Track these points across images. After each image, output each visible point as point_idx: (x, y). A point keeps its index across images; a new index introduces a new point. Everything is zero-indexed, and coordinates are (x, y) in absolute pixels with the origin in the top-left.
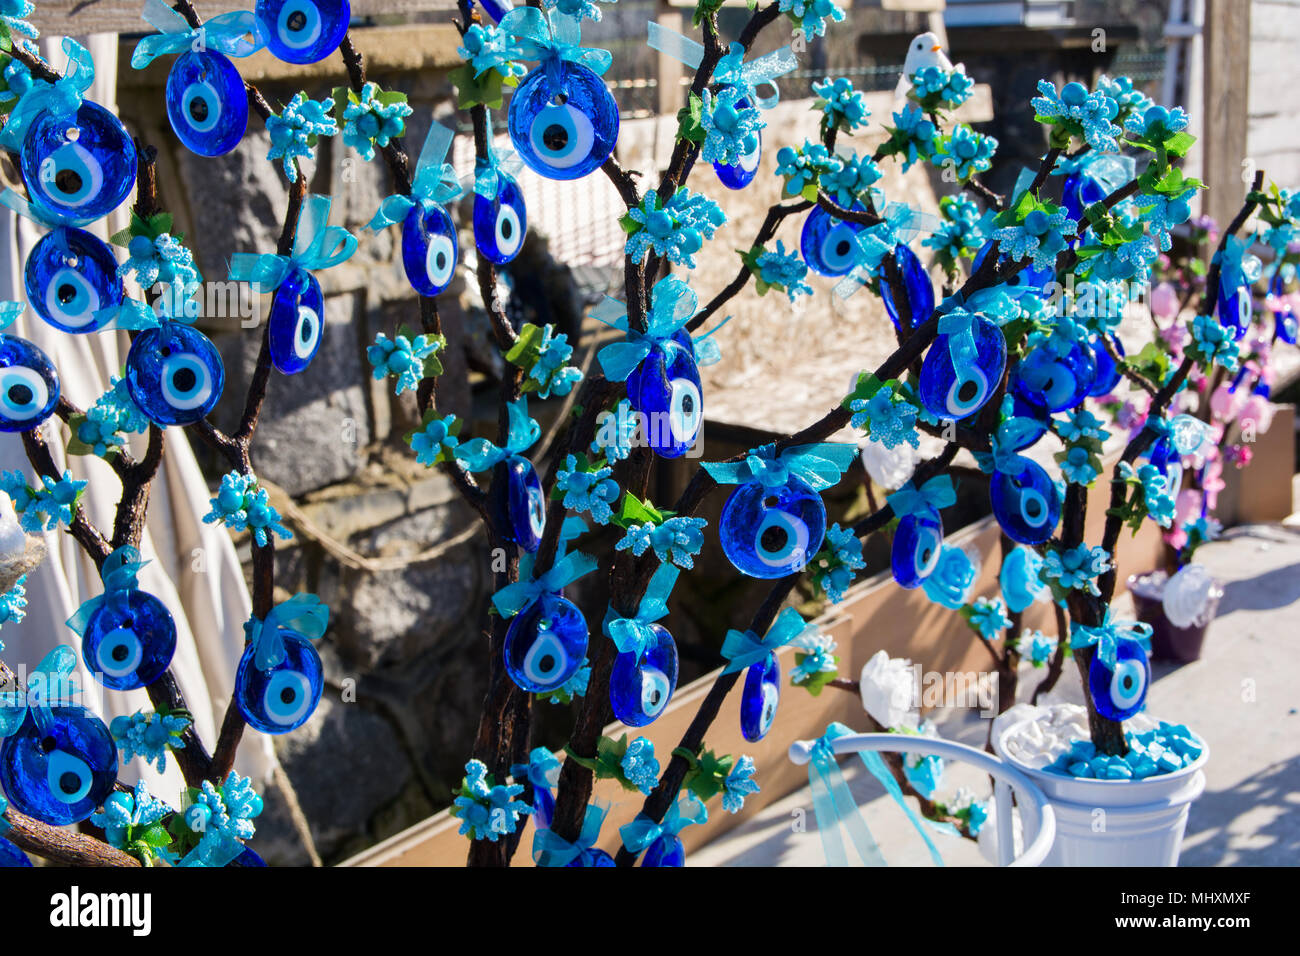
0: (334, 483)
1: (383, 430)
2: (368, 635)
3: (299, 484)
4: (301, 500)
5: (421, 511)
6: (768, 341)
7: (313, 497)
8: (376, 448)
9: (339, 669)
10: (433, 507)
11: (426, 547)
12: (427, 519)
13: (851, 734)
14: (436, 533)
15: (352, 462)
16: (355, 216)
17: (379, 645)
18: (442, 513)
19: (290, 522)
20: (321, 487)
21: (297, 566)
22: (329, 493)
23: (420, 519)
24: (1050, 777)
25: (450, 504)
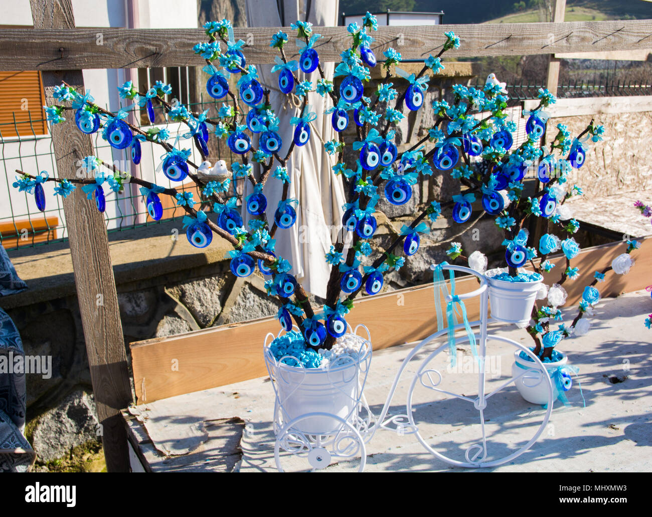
0: (405, 215)
1: (425, 200)
2: (411, 269)
3: (393, 214)
4: (393, 219)
5: (436, 230)
6: (585, 187)
7: (397, 219)
8: (422, 206)
9: (400, 278)
10: (440, 229)
11: (435, 242)
12: (438, 232)
13: (448, 265)
14: (441, 238)
15: (412, 209)
16: (424, 126)
17: (415, 273)
18: (444, 232)
19: (388, 226)
20: (401, 216)
21: (388, 241)
22: (402, 218)
23: (435, 232)
24: (492, 280)
25: (447, 229)
